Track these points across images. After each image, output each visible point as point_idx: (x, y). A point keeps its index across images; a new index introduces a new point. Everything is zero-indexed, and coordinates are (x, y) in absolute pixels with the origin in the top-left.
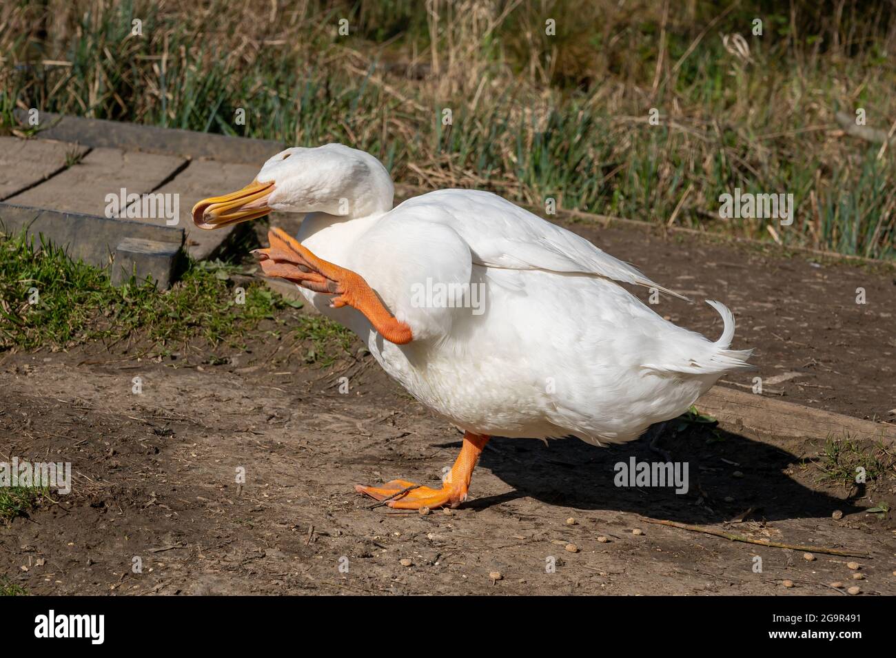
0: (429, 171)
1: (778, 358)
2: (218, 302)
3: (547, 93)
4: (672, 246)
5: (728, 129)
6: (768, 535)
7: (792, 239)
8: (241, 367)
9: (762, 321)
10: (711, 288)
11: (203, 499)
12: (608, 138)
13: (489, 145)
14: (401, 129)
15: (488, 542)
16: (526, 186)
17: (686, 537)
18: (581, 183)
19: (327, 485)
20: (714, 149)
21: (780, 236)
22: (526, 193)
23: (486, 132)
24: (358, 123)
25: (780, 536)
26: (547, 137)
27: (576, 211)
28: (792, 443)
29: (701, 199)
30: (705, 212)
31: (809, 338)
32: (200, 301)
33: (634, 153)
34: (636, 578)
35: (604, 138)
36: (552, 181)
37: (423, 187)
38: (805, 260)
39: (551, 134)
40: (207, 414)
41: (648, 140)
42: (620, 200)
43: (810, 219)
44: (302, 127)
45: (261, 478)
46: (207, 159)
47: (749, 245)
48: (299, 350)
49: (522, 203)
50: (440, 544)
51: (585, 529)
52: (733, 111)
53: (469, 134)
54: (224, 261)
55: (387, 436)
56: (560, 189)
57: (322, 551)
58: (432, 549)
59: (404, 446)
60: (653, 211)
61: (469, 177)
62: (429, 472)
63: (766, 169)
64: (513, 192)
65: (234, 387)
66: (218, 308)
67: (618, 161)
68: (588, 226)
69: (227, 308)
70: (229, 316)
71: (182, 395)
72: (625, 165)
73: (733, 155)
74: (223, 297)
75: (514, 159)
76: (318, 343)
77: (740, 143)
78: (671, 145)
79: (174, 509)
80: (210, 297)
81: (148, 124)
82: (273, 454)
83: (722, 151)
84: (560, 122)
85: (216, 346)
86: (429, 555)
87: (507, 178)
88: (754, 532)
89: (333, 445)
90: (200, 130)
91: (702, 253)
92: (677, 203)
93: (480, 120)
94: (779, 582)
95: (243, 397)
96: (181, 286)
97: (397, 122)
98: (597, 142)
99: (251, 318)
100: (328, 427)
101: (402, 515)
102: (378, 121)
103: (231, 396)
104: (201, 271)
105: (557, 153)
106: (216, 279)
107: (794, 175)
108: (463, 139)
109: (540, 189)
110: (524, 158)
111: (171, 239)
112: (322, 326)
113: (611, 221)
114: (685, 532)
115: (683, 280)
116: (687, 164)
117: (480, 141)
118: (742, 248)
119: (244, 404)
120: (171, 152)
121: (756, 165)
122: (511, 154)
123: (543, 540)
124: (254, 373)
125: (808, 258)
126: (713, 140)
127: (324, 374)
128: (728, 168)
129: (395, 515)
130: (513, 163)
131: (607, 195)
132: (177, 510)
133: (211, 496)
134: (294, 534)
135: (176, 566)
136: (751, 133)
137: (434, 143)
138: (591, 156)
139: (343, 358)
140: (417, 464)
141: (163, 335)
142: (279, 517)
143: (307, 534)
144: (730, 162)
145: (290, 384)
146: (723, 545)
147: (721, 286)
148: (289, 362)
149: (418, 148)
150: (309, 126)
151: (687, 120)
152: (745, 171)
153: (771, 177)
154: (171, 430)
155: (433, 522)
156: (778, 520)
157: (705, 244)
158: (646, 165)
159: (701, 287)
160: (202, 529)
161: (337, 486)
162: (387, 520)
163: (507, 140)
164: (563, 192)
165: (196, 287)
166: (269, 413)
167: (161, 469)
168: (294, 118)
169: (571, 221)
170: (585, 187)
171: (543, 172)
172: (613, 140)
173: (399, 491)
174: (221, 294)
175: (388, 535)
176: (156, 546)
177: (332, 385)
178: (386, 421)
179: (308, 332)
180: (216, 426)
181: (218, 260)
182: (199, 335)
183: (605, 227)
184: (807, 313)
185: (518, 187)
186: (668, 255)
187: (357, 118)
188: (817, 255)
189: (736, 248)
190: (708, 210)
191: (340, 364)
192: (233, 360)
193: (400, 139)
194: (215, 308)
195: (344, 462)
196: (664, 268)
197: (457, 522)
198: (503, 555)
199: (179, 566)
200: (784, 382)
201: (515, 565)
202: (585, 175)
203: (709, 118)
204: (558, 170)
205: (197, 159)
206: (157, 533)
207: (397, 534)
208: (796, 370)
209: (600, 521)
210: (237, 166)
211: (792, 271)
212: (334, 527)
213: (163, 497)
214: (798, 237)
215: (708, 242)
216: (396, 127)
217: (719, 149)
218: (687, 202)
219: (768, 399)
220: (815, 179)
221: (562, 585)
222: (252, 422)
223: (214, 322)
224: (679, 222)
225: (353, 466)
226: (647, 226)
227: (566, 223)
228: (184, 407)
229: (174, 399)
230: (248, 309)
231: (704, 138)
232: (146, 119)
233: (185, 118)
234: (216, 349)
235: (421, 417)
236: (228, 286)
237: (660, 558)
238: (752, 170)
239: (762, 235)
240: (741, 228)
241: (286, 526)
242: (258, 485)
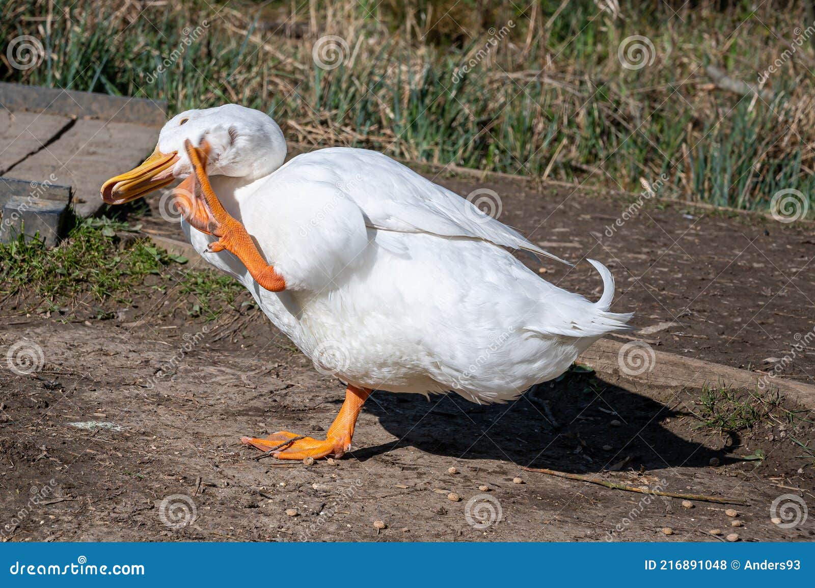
0: (309, 128)
1: (653, 308)
2: (105, 258)
3: (422, 51)
4: (548, 199)
5: (600, 83)
6: (647, 483)
7: (665, 191)
8: (128, 322)
9: (636, 272)
10: (586, 240)
11: (93, 452)
12: (483, 94)
13: (367, 102)
14: (281, 87)
15: (371, 491)
16: (403, 141)
17: (566, 485)
18: (457, 139)
19: (213, 437)
20: (586, 104)
22: (403, 148)
23: (363, 89)
24: (239, 81)
25: (659, 483)
26: (423, 94)
27: (452, 166)
28: (668, 392)
29: (574, 153)
30: (579, 165)
31: (683, 289)
32: (88, 257)
33: (508, 108)
34: (517, 526)
35: (479, 94)
36: (429, 138)
37: (303, 144)
38: (678, 212)
39: (427, 91)
40: (95, 368)
41: (522, 95)
42: (495, 155)
43: (682, 171)
44: (185, 86)
45: (149, 430)
46: (92, 118)
47: (622, 197)
48: (184, 304)
49: (399, 158)
50: (324, 494)
51: (466, 478)
52: (605, 66)
53: (347, 92)
54: (110, 218)
55: (271, 388)
56: (437, 144)
57: (209, 502)
58: (316, 499)
59: (288, 398)
60: (528, 165)
61: (348, 133)
62: (313, 423)
63: (638, 123)
64: (390, 147)
65: (122, 341)
66: (105, 264)
67: (493, 116)
68: (464, 181)
69: (114, 263)
70: (115, 271)
71: (70, 349)
72: (500, 120)
73: (605, 109)
74: (109, 253)
75: (392, 115)
76: (203, 297)
77: (611, 97)
78: (545, 100)
79: (64, 461)
80: (96, 254)
81: (34, 84)
82: (160, 407)
83: (595, 105)
84: (436, 79)
85: (103, 301)
86: (314, 505)
87: (384, 134)
88: (633, 480)
89: (219, 397)
90: (85, 90)
91: (577, 206)
92: (551, 157)
93: (358, 78)
94: (658, 530)
95: (130, 351)
96: (68, 243)
97: (277, 80)
98: (472, 98)
99: (137, 273)
100: (213, 380)
101: (286, 466)
102: (258, 79)
103: (118, 350)
104: (88, 228)
105: (434, 109)
106: (102, 235)
107: (666, 128)
108: (342, 96)
109: (417, 145)
110: (401, 114)
111: (58, 198)
112: (206, 280)
113: (487, 176)
114: (564, 480)
115: (558, 232)
116: (561, 118)
117: (358, 97)
118: (615, 201)
119: (131, 358)
120: (57, 112)
121: (629, 118)
122: (388, 111)
123: (425, 489)
124: (140, 327)
125: (680, 209)
126: (586, 95)
128: (600, 122)
129: (281, 466)
130: (390, 119)
131: (482, 149)
132: (67, 464)
133: (100, 449)
134: (182, 485)
135: (66, 518)
136: (623, 87)
137: (313, 100)
138: (467, 111)
139: (227, 312)
140: (301, 415)
141: (52, 291)
142: (167, 469)
143: (194, 485)
144: (603, 116)
145: (176, 338)
146: (603, 493)
148: (174, 316)
149: (297, 106)
150: (191, 85)
151: (560, 75)
152: (617, 124)
153: (643, 130)
154: (60, 384)
155: (318, 473)
156: (657, 468)
157: (580, 197)
158: (520, 119)
159: (576, 239)
160: (92, 481)
161: (223, 438)
162: (272, 471)
163: (384, 97)
164: (440, 147)
165: (83, 243)
166: (157, 366)
167: (50, 423)
168: (176, 77)
169: (448, 175)
170: (461, 142)
171: (419, 127)
172: (488, 95)
173: (284, 442)
174: (107, 250)
175: (274, 485)
177: (217, 338)
178: (269, 373)
179: (193, 287)
180: (105, 379)
181: (104, 217)
182: (87, 290)
183: (481, 182)
184: (681, 264)
185: (395, 143)
186: (543, 208)
187: (237, 77)
188: (690, 207)
189: (610, 201)
190: (582, 163)
191: (224, 318)
192: (120, 314)
193: (279, 96)
194: (102, 264)
195: (229, 414)
196: (539, 220)
197: (341, 472)
198: (387, 505)
199: (70, 518)
200: (659, 332)
201: (399, 514)
202: (460, 129)
203: (582, 73)
204: (434, 126)
205: (82, 118)
207: (282, 484)
208: (671, 320)
209: (481, 470)
210: (122, 125)
211: (665, 222)
212: (220, 478)
213: (53, 450)
214: (671, 189)
215: (582, 195)
216: (276, 85)
217: (592, 103)
218: (561, 155)
220: (686, 132)
221: (445, 534)
222: (138, 375)
223: (102, 278)
224: (553, 176)
225: (239, 418)
226: (522, 180)
227: (443, 177)
228: (72, 361)
229: (63, 354)
230: (134, 265)
231: (577, 93)
232: (31, 79)
233: (70, 77)
234: (103, 304)
235: (304, 369)
236: (114, 242)
237: (541, 506)
238: (624, 123)
239: (635, 187)
240: (615, 181)
241: (174, 478)
242: (146, 438)
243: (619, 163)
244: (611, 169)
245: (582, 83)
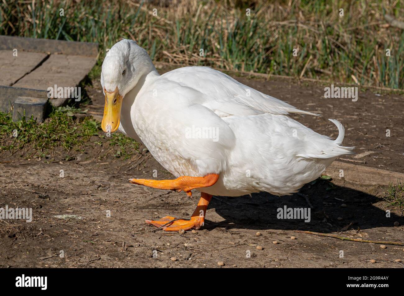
0: (175, 55)
1: (361, 144)
2: (69, 128)
3: (233, 11)
4: (303, 88)
5: (329, 26)
6: (361, 236)
7: (365, 82)
8: (82, 161)
9: (352, 125)
10: (324, 109)
11: (67, 231)
12: (266, 34)
13: (204, 40)
14: (159, 33)
15: (216, 246)
16: (225, 60)
17: (319, 239)
18: (254, 58)
19: (130, 220)
20: (322, 37)
21: (358, 80)
22: (225, 64)
23: (203, 33)
24: (136, 31)
25: (368, 236)
26: (235, 35)
27: (252, 72)
28: (371, 188)
29: (316, 63)
30: (319, 69)
31: (377, 133)
32: (59, 128)
33: (280, 41)
34: (294, 262)
35: (264, 33)
36: (239, 58)
37: (172, 64)
38: (372, 93)
39: (237, 33)
40: (66, 186)
41: (287, 33)
42: (274, 66)
43: (374, 71)
44: (107, 34)
45: (96, 218)
46: (59, 54)
48: (112, 151)
49: (223, 70)
50: (191, 249)
51: (266, 238)
52: (331, 16)
53: (194, 35)
54: (71, 107)
55: (160, 194)
56: (243, 61)
57: (129, 255)
58: (187, 251)
59: (169, 199)
60: (292, 70)
61: (195, 57)
62: (183, 211)
63: (350, 46)
64: (219, 63)
65: (79, 172)
66: (69, 131)
67: (272, 45)
68: (259, 80)
69: (74, 130)
70: (75, 135)
71: (52, 177)
72: (276, 47)
73: (332, 40)
74: (71, 125)
75: (218, 47)
76: (122, 147)
77: (335, 33)
78: (300, 36)
79: (52, 236)
80: (64, 126)
81: (27, 36)
82: (101, 206)
83: (326, 37)
84: (241, 27)
85: (69, 151)
86: (185, 255)
87: (215, 57)
88: (354, 235)
89: (132, 199)
90: (53, 39)
91: (319, 91)
92: (304, 66)
93: (200, 27)
94: (368, 260)
95: (84, 177)
96: (49, 120)
97: (156, 30)
98: (261, 36)
99: (86, 135)
100: (129, 190)
101: (170, 234)
102: (146, 30)
103: (78, 176)
104: (59, 112)
105: (241, 42)
106: (67, 116)
107: (364, 48)
108: (191, 37)
109: (233, 62)
110: (224, 45)
111: (42, 97)
112: (123, 138)
113: (270, 77)
114: (318, 236)
115: (309, 106)
116: (308, 45)
117: (200, 38)
119: (85, 181)
120: (39, 51)
121: (344, 44)
122: (216, 44)
123: (244, 244)
124: (89, 164)
125: (374, 91)
126: (321, 32)
127: (126, 163)
128: (330, 46)
129: (167, 235)
130: (218, 48)
131: (267, 63)
132: (53, 237)
133: (70, 229)
134: (115, 247)
136: (341, 27)
137: (176, 40)
138: (258, 43)
139: (135, 154)
140: (177, 207)
141: (41, 146)
142: (107, 238)
143: (121, 246)
144: (331, 43)
145: (108, 169)
146: (338, 242)
147: (329, 108)
148: (107, 157)
149: (168, 43)
150: (111, 34)
151: (307, 22)
152: (338, 47)
153: (352, 50)
154: (47, 196)
155: (187, 238)
156: (366, 228)
157: (320, 86)
158: (287, 46)
159: (319, 109)
160: (67, 245)
161: (136, 221)
162: (163, 237)
163: (214, 37)
164: (245, 63)
165: (57, 120)
166: (98, 184)
167: (44, 216)
168: (103, 30)
169: (250, 77)
170: (256, 59)
171: (234, 53)
172: (269, 34)
173: (168, 222)
174: (70, 123)
175: (164, 245)
176: (43, 256)
177: (130, 168)
179: (116, 142)
180: (71, 192)
181: (67, 106)
182: (60, 145)
183: (268, 80)
184: (376, 120)
185: (221, 61)
187: (135, 29)
188: (378, 90)
190: (320, 68)
191: (134, 157)
192: (78, 157)
193: (158, 39)
194: (67, 131)
195: (139, 208)
196: (299, 100)
197: (199, 237)
198: (224, 253)
199: (56, 266)
200: (365, 157)
201: (231, 258)
202: (255, 53)
203: (319, 21)
204: (242, 51)
205: (53, 54)
206: (44, 249)
207: (168, 244)
208: (371, 150)
209: (273, 233)
210: (75, 57)
211: (366, 98)
212: (135, 242)
213: (46, 230)
214: (368, 81)
215: (322, 85)
216: (155, 32)
217: (324, 36)
218: (309, 65)
219: (357, 166)
220: (375, 50)
222: (89, 189)
223: (67, 138)
224: (305, 76)
225: (143, 210)
226: (289, 78)
227: (247, 78)
228: (54, 183)
229: (48, 179)
230: (85, 131)
231: (317, 31)
232: (25, 34)
233: (46, 32)
234: (69, 152)
236: (73, 119)
237: (306, 251)
238: (342, 46)
239: (349, 80)
240: (338, 77)
241: (110, 243)
242: (94, 222)
243: (340, 68)
244: (336, 71)
245: (319, 26)
